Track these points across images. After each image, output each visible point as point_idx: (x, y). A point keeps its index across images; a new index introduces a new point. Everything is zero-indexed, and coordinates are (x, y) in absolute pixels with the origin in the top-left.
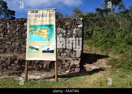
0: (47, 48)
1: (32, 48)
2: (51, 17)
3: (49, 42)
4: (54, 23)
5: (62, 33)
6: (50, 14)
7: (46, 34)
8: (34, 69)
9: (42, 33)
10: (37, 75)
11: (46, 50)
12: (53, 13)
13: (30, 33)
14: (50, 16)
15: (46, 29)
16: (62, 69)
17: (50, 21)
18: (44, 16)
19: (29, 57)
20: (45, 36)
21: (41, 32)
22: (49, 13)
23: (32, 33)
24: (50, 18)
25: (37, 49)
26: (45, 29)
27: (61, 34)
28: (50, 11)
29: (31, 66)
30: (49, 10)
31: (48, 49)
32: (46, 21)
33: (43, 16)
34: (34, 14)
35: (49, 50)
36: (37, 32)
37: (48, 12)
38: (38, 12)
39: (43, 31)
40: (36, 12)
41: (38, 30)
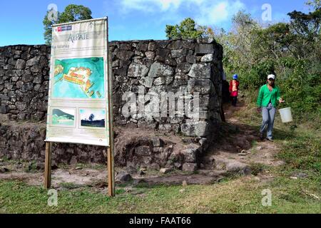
0: (90, 115)
1: (60, 113)
2: (98, 40)
3: (94, 99)
4: (103, 53)
5: (161, 76)
6: (95, 32)
7: (85, 80)
8: (92, 160)
9: (77, 79)
10: (87, 174)
11: (88, 119)
12: (103, 29)
13: (57, 78)
14: (95, 37)
15: (88, 69)
16: (154, 164)
17: (95, 48)
18: (83, 37)
19: (53, 135)
20: (84, 86)
21: (76, 75)
22: (92, 30)
23: (60, 79)
24: (95, 42)
25: (70, 117)
26: (84, 69)
27: (160, 78)
28: (95, 25)
29: (85, 151)
30: (93, 23)
31: (92, 117)
32: (87, 48)
33: (80, 37)
34: (64, 33)
35: (94, 120)
36: (68, 75)
37: (91, 27)
38: (71, 29)
39: (80, 72)
40: (67, 30)
41: (70, 72)
